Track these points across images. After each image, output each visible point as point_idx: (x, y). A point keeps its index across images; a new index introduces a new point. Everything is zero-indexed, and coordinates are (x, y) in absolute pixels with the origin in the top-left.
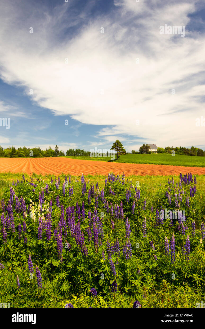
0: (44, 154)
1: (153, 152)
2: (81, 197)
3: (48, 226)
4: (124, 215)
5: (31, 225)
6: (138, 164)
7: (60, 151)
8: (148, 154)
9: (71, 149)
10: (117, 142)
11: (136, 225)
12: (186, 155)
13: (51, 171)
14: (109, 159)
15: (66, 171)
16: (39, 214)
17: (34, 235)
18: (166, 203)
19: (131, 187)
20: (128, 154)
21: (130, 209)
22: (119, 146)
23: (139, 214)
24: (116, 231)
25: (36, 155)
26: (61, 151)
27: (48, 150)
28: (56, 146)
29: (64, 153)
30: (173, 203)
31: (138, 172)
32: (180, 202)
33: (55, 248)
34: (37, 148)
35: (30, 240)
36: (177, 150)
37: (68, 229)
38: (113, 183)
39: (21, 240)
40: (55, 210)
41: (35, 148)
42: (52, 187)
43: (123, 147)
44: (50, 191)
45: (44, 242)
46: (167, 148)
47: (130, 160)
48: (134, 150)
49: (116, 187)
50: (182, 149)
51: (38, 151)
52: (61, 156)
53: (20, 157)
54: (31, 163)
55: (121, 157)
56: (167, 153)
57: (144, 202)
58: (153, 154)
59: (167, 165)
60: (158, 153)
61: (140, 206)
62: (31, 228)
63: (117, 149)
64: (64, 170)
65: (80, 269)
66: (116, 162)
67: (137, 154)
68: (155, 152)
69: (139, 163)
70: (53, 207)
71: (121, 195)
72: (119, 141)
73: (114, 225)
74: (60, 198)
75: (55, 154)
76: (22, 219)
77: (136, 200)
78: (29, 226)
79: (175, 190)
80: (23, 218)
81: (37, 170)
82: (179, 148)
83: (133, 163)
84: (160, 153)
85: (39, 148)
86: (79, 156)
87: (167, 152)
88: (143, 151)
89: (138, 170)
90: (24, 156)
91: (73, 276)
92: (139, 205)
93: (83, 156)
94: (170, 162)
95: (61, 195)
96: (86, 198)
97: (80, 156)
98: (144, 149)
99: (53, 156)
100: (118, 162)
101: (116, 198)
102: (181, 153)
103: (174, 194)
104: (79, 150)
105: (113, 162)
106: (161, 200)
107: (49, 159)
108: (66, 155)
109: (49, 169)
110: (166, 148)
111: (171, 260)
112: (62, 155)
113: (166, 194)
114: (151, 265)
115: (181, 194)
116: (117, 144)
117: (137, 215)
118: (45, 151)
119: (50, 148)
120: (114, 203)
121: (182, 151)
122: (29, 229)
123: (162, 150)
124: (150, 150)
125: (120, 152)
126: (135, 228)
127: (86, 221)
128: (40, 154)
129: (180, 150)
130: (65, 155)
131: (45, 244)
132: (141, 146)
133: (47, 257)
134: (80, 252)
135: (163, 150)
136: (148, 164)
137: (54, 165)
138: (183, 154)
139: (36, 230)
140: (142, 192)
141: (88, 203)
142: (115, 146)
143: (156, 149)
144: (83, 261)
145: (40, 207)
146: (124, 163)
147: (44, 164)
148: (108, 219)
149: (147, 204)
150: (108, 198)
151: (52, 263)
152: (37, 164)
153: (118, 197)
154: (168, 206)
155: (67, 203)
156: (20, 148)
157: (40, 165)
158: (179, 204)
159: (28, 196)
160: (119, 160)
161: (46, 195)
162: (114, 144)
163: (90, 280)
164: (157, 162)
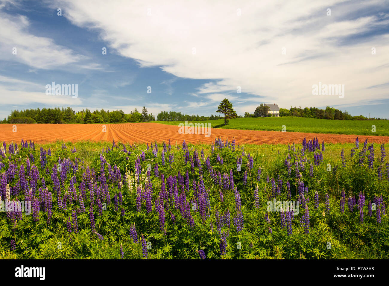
0: (129, 118)
1: (274, 115)
2: (183, 166)
3: (148, 196)
4: (235, 186)
5: (127, 197)
6: (253, 130)
7: (149, 115)
8: (266, 117)
9: (164, 111)
10: (225, 102)
11: (249, 198)
12: (318, 118)
13: (139, 139)
14: (214, 124)
15: (159, 139)
16: (136, 185)
17: (131, 208)
18: (285, 172)
19: (243, 154)
20: (239, 117)
21: (242, 180)
22: (228, 107)
23: (252, 185)
24: (225, 203)
25: (117, 120)
26: (151, 115)
27: (134, 113)
28: (144, 107)
29: (154, 117)
30: (293, 173)
31: (252, 141)
32: (302, 172)
33: (157, 220)
34: (118, 111)
35: (127, 213)
36: (306, 111)
37: (170, 202)
38: (221, 150)
39: (118, 213)
40: (154, 180)
41: (116, 111)
42: (148, 154)
43: (233, 108)
44: (147, 159)
45: (144, 214)
46: (293, 109)
47: (242, 125)
48: (248, 112)
49: (225, 154)
50: (312, 110)
51: (120, 114)
52: (151, 121)
53: (97, 122)
54: (112, 130)
55: (231, 121)
56: (292, 116)
57: (258, 172)
58: (274, 117)
59: (292, 132)
60: (280, 116)
61: (254, 177)
62: (127, 200)
63: (225, 110)
64: (156, 138)
65: (186, 241)
66: (223, 128)
67: (252, 118)
68: (277, 114)
69: (255, 129)
70: (151, 177)
71: (231, 163)
72: (227, 100)
73: (223, 197)
74: (159, 167)
75: (143, 119)
76: (117, 190)
77: (249, 169)
78: (125, 198)
79: (297, 157)
80: (119, 189)
81: (121, 139)
82: (310, 108)
83: (246, 129)
84: (283, 116)
85: (122, 110)
86: (174, 121)
87: (292, 114)
88: (260, 113)
89: (253, 138)
90: (102, 122)
91: (178, 250)
92: (252, 175)
93: (180, 121)
94: (296, 128)
95: (160, 164)
96: (189, 166)
97: (176, 120)
98: (261, 110)
99: (140, 122)
100: (227, 128)
101: (225, 167)
102: (311, 116)
103: (294, 162)
104: (174, 112)
105: (220, 128)
106: (280, 170)
107: (135, 125)
108: (158, 120)
109: (137, 137)
110: (291, 109)
111: (288, 233)
112: (151, 119)
113: (286, 162)
114: (266, 239)
115: (304, 162)
116: (225, 104)
117: (251, 187)
118: (129, 115)
119: (136, 110)
120: (223, 173)
121: (314, 114)
122: (125, 201)
123: (285, 112)
124: (269, 112)
125: (229, 115)
126: (248, 201)
127: (191, 192)
128: (122, 118)
129: (311, 112)
130: (156, 120)
131: (145, 216)
132: (258, 107)
133: (148, 231)
134: (185, 224)
135: (287, 112)
136: (266, 131)
137: (142, 132)
138: (314, 117)
139: (133, 202)
140: (256, 160)
141: (192, 172)
142: (223, 107)
143: (278, 110)
144: (189, 232)
145: (137, 177)
146: (235, 129)
147: (129, 131)
148: (216, 191)
149: (262, 175)
150: (215, 166)
151: (153, 237)
152: (121, 131)
153: (227, 166)
154: (288, 177)
155: (167, 173)
156: (97, 111)
157: (124, 133)
158: (301, 174)
159: (122, 164)
160: (227, 125)
161: (142, 164)
162: (221, 104)
163: (197, 254)
164: (278, 128)
